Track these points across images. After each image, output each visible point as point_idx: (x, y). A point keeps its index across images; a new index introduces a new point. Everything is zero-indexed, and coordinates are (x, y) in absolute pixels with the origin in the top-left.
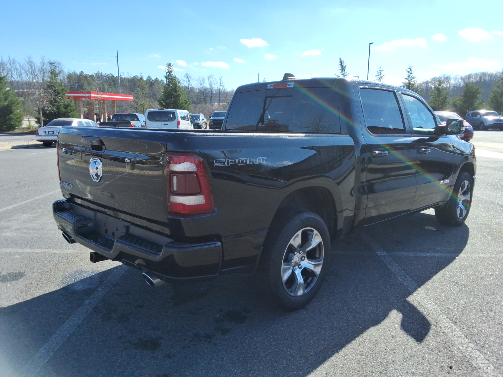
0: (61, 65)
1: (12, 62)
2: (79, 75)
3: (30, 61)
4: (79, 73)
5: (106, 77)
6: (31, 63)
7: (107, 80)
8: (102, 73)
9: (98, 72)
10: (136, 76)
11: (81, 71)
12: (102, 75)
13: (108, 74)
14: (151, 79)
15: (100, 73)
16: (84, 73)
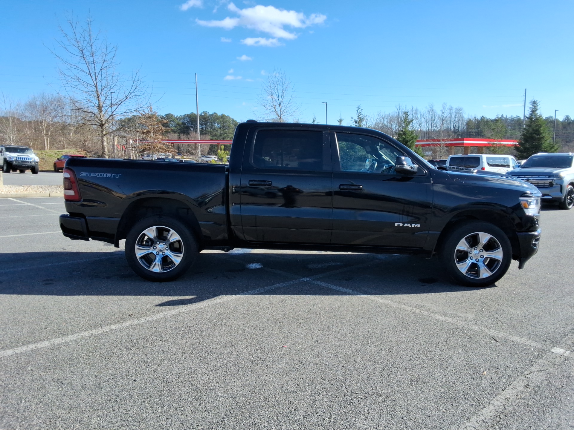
0: (462, 112)
1: (414, 112)
2: (479, 120)
3: (431, 110)
4: (479, 118)
5: (511, 120)
6: (432, 111)
7: (512, 124)
8: (507, 117)
9: (502, 116)
10: (550, 116)
11: (483, 116)
12: (506, 119)
13: (514, 117)
14: (570, 118)
15: (505, 116)
16: (485, 118)
